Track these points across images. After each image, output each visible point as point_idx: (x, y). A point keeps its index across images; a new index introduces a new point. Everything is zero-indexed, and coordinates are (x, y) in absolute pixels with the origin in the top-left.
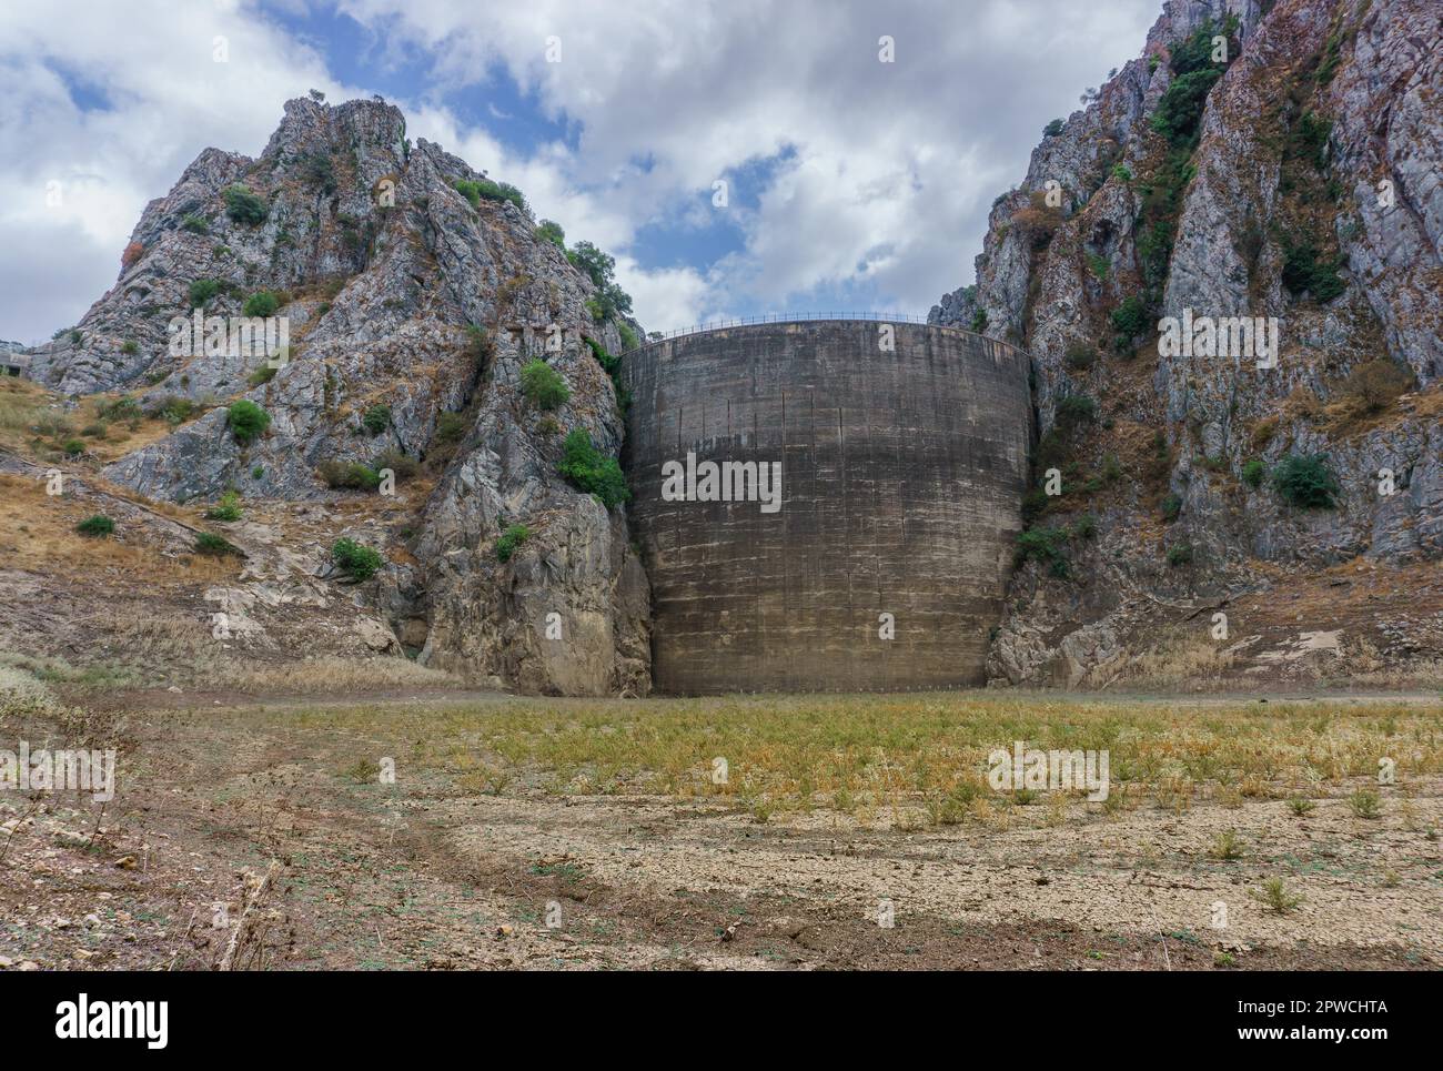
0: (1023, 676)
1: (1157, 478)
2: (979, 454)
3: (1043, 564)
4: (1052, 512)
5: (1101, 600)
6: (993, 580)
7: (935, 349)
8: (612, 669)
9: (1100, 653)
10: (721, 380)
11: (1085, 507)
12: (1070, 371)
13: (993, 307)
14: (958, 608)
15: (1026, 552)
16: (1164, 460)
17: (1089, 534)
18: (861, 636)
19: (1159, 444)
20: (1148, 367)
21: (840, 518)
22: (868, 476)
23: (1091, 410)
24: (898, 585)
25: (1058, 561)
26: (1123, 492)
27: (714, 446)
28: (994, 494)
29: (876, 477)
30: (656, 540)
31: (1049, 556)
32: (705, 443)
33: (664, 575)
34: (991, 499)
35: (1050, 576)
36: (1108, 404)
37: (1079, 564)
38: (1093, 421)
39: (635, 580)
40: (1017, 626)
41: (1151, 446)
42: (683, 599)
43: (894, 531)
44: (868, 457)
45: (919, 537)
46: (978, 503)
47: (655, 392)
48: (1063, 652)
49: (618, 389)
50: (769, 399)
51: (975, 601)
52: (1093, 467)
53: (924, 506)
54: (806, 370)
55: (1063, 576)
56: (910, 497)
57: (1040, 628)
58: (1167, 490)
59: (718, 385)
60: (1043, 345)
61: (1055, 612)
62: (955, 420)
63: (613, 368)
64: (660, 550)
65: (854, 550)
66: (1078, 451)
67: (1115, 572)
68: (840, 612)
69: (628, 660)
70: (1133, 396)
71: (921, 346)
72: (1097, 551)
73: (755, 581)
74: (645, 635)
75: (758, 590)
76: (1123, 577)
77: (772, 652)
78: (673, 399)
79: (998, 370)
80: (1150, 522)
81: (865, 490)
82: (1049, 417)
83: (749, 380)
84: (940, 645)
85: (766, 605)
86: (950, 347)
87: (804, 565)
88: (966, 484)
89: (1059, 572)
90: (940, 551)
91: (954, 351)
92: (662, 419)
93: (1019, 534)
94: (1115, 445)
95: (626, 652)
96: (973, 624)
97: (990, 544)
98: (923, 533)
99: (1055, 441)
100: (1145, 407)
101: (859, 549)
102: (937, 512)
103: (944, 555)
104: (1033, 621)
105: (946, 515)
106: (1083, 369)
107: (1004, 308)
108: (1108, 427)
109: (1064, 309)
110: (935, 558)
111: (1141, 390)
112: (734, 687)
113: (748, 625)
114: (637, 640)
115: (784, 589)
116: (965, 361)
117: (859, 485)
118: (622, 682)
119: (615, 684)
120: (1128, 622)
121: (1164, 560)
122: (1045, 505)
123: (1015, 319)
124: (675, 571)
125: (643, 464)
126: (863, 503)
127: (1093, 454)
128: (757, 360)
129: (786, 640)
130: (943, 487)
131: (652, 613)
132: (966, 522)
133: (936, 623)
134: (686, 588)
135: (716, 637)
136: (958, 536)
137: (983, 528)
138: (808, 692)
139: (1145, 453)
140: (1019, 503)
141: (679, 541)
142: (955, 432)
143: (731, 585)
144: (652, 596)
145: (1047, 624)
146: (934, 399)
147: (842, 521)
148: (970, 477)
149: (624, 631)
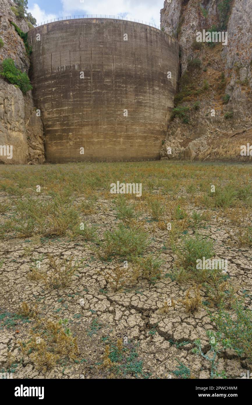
0: (173, 156)
1: (221, 89)
2: (162, 78)
3: (180, 119)
4: (184, 101)
5: (200, 131)
6: (164, 124)
7: (148, 35)
8: (28, 154)
9: (202, 148)
10: (67, 42)
11: (195, 99)
12: (193, 50)
13: (167, 26)
14: (152, 133)
15: (175, 115)
16: (224, 83)
17: (197, 109)
18: (119, 142)
19: (222, 77)
20: (219, 51)
21: (113, 99)
22: (123, 83)
23: (200, 64)
24: (133, 124)
25: (185, 118)
26: (209, 94)
27: (65, 69)
28: (166, 93)
29: (126, 84)
30: (44, 106)
31: (183, 116)
32: (61, 68)
33: (48, 120)
34: (165, 95)
35: (183, 123)
36: (206, 63)
37: (193, 119)
38: (200, 69)
39: (36, 121)
40: (171, 140)
41: (219, 78)
42: (55, 128)
43: (131, 105)
44: (123, 76)
45: (141, 107)
46: (161, 96)
47: (41, 47)
48: (189, 148)
49: (27, 46)
50: (86, 51)
51: (158, 131)
52: (199, 85)
53: (142, 96)
54: (100, 39)
55: (187, 123)
56: (138, 92)
57: (179, 140)
58: (224, 93)
59: (66, 44)
60: (185, 40)
61: (184, 135)
62: (154, 64)
63: (24, 37)
64: (46, 110)
65: (117, 111)
66: (194, 80)
67: (205, 121)
68: (112, 133)
69: (35, 151)
70: (213, 60)
71: (143, 33)
72: (199, 114)
73: (81, 122)
74: (41, 141)
75: (82, 126)
76: (208, 123)
77: (88, 148)
78: (48, 50)
79: (170, 47)
80: (218, 104)
81: (121, 88)
82: (185, 67)
83: (78, 42)
84: (146, 146)
85: (86, 130)
86: (154, 35)
87: (99, 116)
88: (157, 89)
89: (185, 122)
90: (146, 112)
91: (155, 37)
92: (44, 58)
93: (173, 108)
94: (207, 77)
95: (34, 148)
96: (157, 139)
97: (164, 111)
98: (141, 106)
99: (187, 76)
100: (218, 64)
101: (119, 111)
102: (147, 98)
103: (148, 114)
104: (177, 138)
105: (150, 99)
106: (198, 49)
107: (171, 27)
108: (205, 71)
109: (192, 27)
110: (146, 115)
111: (217, 58)
112: (74, 160)
113: (79, 138)
114: (38, 143)
115: (92, 125)
116: (159, 41)
117: (119, 86)
118: (32, 158)
119: (29, 159)
120: (210, 138)
121: (223, 117)
122: (182, 98)
123: (174, 32)
124: (52, 118)
125: (38, 77)
126: (121, 93)
127: (199, 80)
128: (81, 34)
129: (92, 143)
130: (149, 89)
131: (44, 134)
132: (156, 103)
133: (145, 138)
134: (56, 124)
135: (68, 142)
136: (153, 108)
137: (161, 105)
138: (101, 162)
139: (217, 80)
140: (173, 98)
141: (53, 107)
142: (154, 69)
143: (73, 123)
144: (44, 127)
145: (181, 139)
146: (148, 55)
147: (113, 100)
148: (159, 86)
149: (33, 140)
